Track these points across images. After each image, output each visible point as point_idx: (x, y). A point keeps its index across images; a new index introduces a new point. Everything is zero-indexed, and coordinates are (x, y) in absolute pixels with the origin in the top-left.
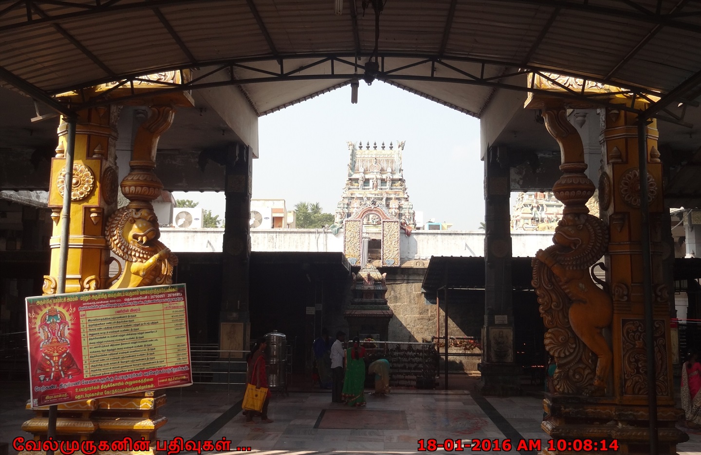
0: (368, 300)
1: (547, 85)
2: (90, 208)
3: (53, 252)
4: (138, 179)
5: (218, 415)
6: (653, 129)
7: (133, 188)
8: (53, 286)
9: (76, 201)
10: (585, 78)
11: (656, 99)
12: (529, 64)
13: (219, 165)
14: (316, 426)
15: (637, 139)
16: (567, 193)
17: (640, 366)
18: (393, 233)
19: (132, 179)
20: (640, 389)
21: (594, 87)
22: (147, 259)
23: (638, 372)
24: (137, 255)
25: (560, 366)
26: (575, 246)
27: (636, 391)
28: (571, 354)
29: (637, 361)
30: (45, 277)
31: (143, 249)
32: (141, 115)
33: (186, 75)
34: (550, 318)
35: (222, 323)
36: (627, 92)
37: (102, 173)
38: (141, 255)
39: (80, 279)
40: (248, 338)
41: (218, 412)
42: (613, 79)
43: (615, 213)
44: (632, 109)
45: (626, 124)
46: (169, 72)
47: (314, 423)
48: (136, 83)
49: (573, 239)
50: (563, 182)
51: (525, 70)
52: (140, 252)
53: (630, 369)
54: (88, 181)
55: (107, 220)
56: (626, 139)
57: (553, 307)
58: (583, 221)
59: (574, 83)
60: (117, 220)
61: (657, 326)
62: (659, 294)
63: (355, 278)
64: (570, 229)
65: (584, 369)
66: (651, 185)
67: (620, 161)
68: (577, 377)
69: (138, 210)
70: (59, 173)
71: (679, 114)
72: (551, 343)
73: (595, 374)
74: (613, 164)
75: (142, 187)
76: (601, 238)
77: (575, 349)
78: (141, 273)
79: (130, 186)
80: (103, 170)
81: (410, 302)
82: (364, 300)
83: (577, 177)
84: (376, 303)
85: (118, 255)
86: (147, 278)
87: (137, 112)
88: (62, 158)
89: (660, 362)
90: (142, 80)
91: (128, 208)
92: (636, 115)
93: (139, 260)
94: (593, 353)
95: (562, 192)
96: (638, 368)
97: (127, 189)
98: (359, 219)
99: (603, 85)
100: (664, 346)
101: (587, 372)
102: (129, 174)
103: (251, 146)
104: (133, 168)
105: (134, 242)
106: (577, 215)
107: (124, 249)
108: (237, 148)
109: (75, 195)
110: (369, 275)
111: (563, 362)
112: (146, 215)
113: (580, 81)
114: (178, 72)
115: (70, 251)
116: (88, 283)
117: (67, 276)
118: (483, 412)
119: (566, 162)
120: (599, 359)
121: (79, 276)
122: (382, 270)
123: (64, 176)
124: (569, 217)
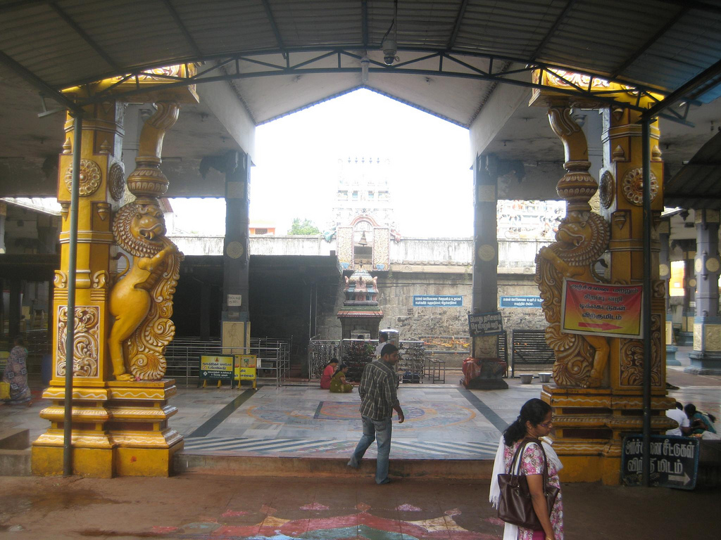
0: (360, 302)
1: (554, 82)
2: (97, 203)
3: (63, 247)
4: (144, 175)
5: (222, 407)
6: (655, 128)
7: (139, 184)
8: (63, 280)
9: (83, 196)
10: (593, 76)
11: (660, 98)
12: (537, 60)
13: (219, 172)
14: (316, 417)
15: (641, 138)
16: (571, 191)
17: (636, 358)
18: (384, 239)
19: (138, 175)
20: (635, 380)
21: (600, 84)
22: (154, 254)
23: (634, 364)
24: (145, 250)
25: (559, 360)
26: (578, 243)
27: (631, 382)
28: (570, 348)
29: (633, 353)
30: (56, 271)
31: (150, 244)
32: (145, 115)
33: (191, 71)
34: (551, 313)
35: (224, 322)
36: (632, 91)
37: (109, 169)
38: (149, 251)
39: (89, 274)
40: (248, 335)
41: (222, 403)
42: (619, 77)
43: (618, 210)
44: (637, 108)
45: (629, 122)
46: (174, 66)
47: (313, 414)
48: (141, 77)
49: (576, 235)
50: (568, 180)
51: (532, 66)
52: (147, 248)
53: (626, 362)
54: (95, 177)
55: (114, 216)
56: (630, 137)
57: (554, 302)
58: (586, 218)
59: (581, 80)
60: (123, 216)
61: (653, 320)
62: (657, 289)
63: (347, 281)
64: (573, 226)
65: (582, 362)
66: (653, 183)
67: (623, 159)
68: (576, 369)
69: (144, 206)
70: (66, 169)
71: (682, 113)
72: (551, 337)
73: (592, 367)
74: (617, 162)
75: (148, 182)
76: (603, 235)
77: (574, 343)
78: (149, 268)
79: (136, 182)
80: (110, 166)
81: (399, 304)
82: (356, 302)
83: (582, 175)
84: (367, 305)
85: (126, 250)
86: (154, 273)
87: (142, 112)
88: (69, 154)
89: (655, 354)
90: (147, 74)
91: (134, 203)
92: (640, 113)
93: (146, 255)
94: (591, 346)
95: (566, 190)
96: (634, 361)
97: (133, 184)
98: (351, 226)
99: (609, 82)
100: (659, 339)
101: (585, 364)
102: (135, 170)
103: (250, 154)
104: (139, 164)
105: (141, 238)
106: (581, 212)
107: (131, 244)
108: (237, 156)
109: (82, 191)
110: (361, 279)
111: (561, 355)
112: (152, 210)
113: (587, 79)
114: (183, 66)
115: (79, 246)
116: (97, 277)
117: (77, 271)
118: (470, 404)
119: (570, 160)
120: (597, 353)
121: (89, 271)
122: (373, 274)
123: (71, 172)
124: (573, 214)
